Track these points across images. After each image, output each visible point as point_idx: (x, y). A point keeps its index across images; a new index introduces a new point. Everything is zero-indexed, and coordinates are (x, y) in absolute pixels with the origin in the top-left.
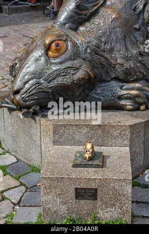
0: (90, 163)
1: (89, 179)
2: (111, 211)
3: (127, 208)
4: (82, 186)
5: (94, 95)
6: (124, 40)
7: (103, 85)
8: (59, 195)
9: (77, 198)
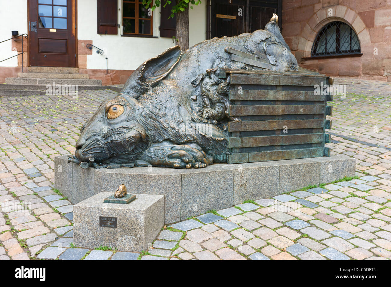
0: (120, 199)
1: (111, 209)
2: (128, 238)
3: (141, 236)
4: (105, 215)
5: (147, 154)
6: (179, 107)
7: (156, 145)
8: (87, 222)
9: (101, 226)
